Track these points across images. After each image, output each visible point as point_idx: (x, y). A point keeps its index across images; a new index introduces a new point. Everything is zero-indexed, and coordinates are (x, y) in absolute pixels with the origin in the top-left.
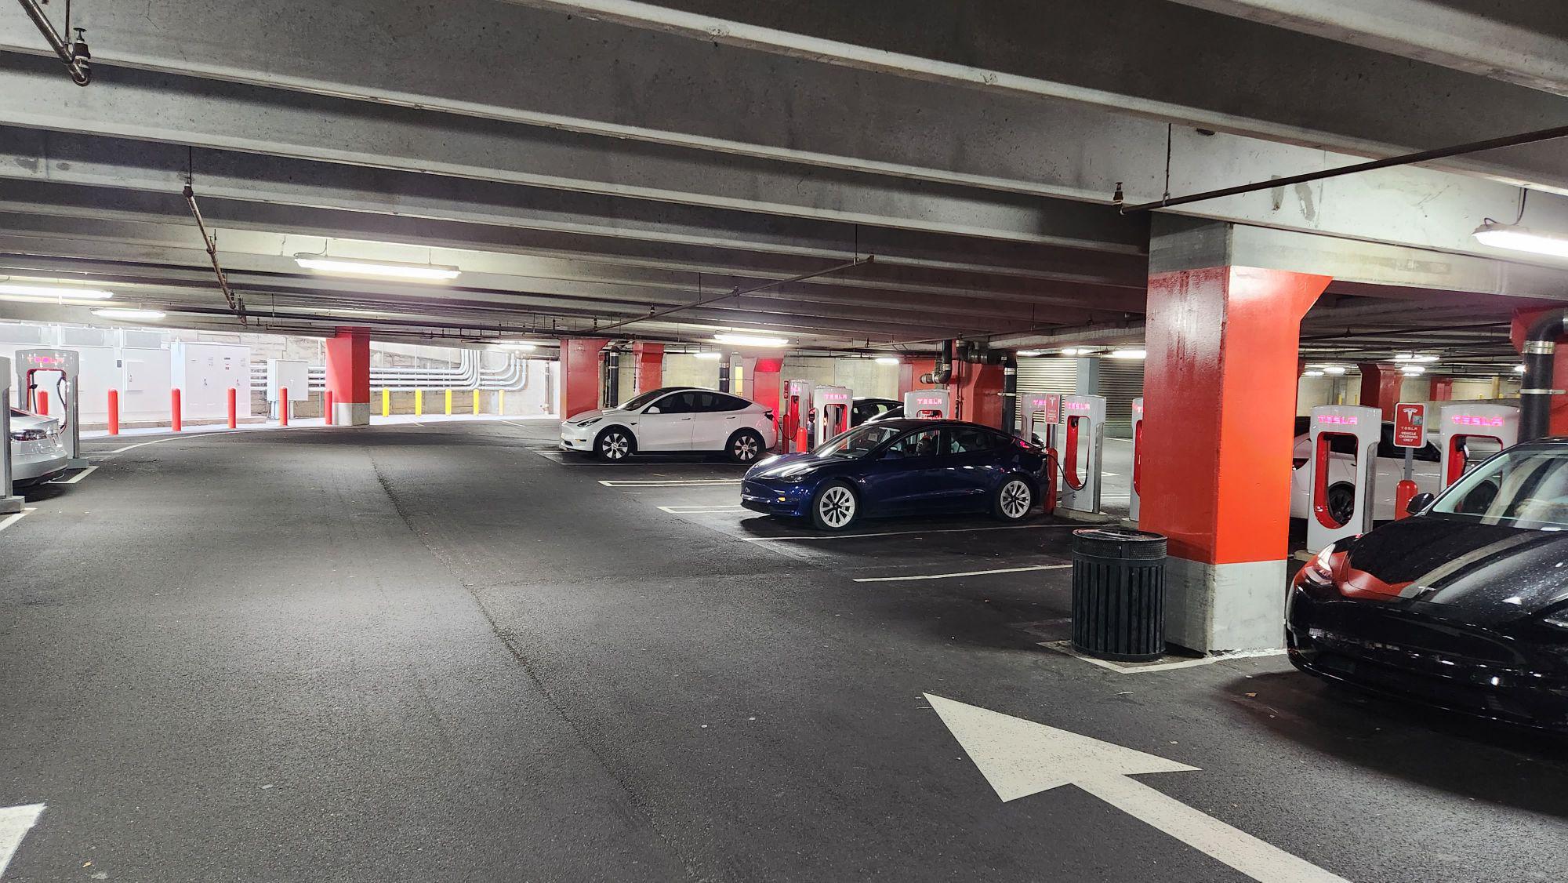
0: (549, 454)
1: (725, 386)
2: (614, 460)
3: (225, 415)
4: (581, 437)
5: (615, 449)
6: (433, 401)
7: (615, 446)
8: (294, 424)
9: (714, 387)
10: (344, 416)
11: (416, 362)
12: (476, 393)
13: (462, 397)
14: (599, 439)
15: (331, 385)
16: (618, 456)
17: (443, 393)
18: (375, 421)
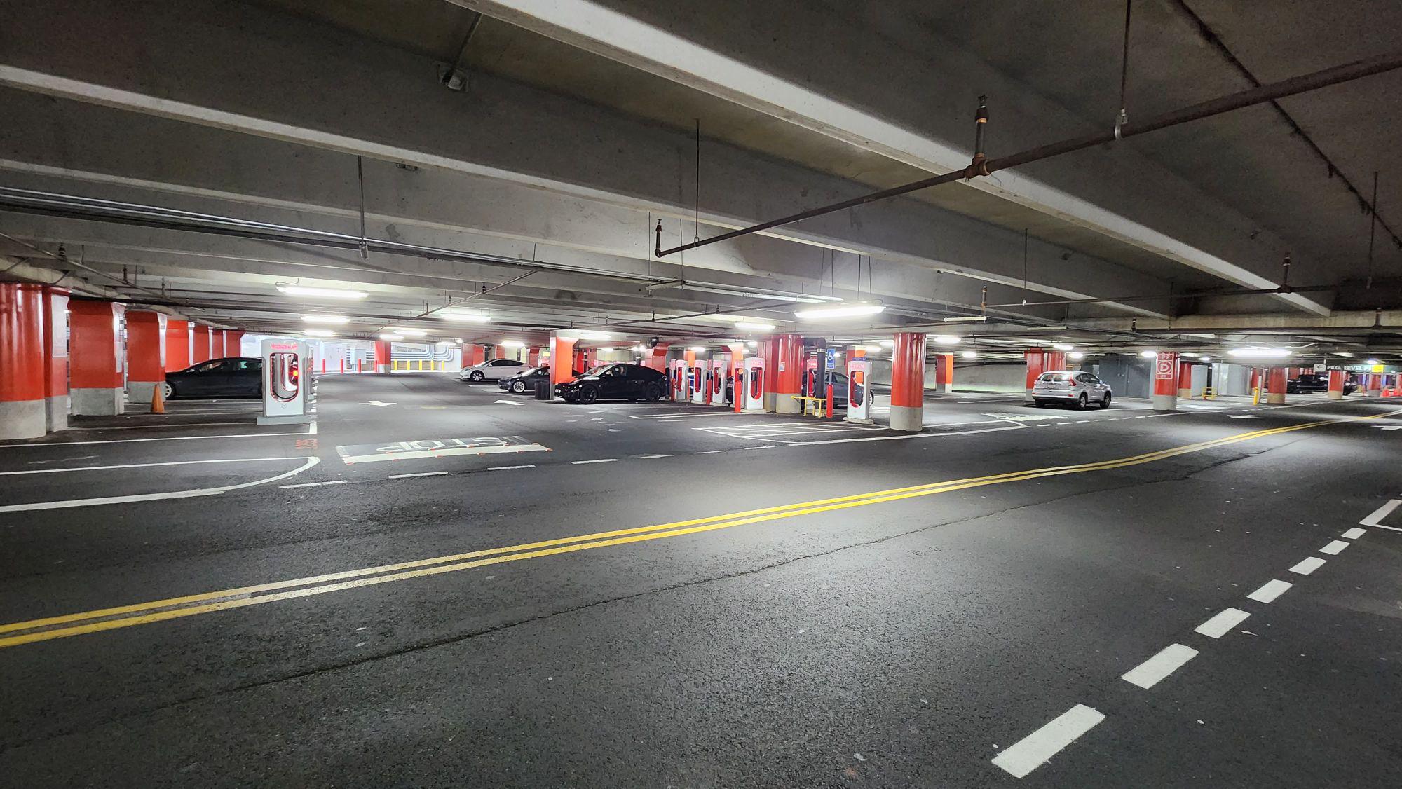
0: (456, 380)
1: (519, 358)
2: (477, 381)
3: (340, 369)
4: (466, 374)
5: (477, 378)
6: (414, 363)
7: (477, 377)
8: (363, 372)
9: (516, 359)
10: (381, 369)
11: (408, 349)
12: (432, 361)
13: (426, 362)
14: (472, 375)
15: (375, 358)
16: (478, 380)
17: (418, 362)
18: (392, 372)
